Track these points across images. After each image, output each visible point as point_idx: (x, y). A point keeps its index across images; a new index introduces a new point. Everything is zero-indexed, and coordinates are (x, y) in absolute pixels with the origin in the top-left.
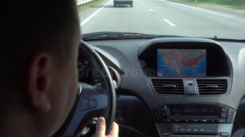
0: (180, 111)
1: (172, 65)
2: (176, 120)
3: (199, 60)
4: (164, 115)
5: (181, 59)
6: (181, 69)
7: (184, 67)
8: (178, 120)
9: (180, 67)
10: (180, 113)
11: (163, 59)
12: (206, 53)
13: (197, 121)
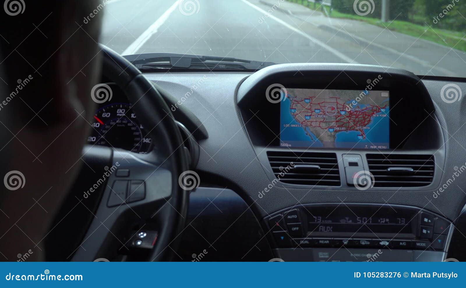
0: (330, 222)
1: (314, 124)
2: (320, 242)
3: (374, 115)
4: (295, 229)
5: (333, 111)
6: (333, 134)
7: (340, 131)
8: (326, 240)
9: (331, 130)
10: (330, 225)
11: (293, 111)
12: (388, 99)
13: (368, 243)
